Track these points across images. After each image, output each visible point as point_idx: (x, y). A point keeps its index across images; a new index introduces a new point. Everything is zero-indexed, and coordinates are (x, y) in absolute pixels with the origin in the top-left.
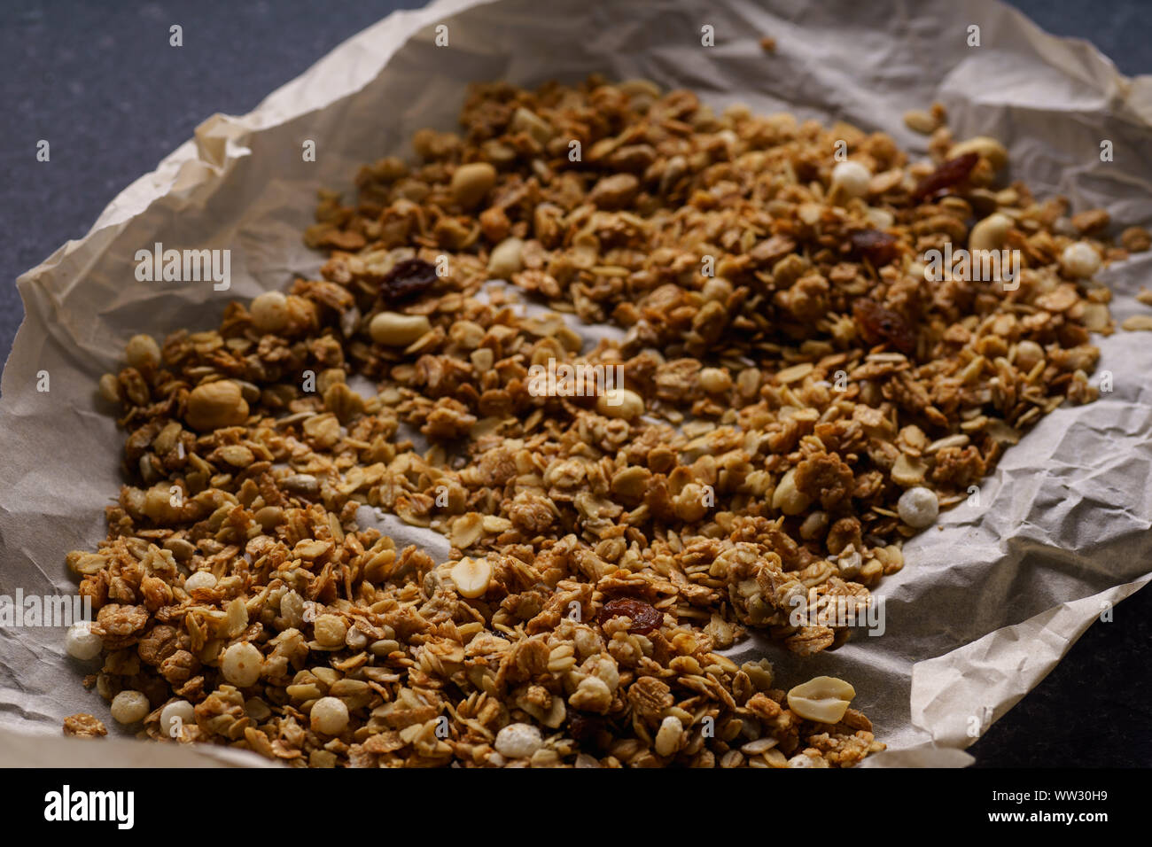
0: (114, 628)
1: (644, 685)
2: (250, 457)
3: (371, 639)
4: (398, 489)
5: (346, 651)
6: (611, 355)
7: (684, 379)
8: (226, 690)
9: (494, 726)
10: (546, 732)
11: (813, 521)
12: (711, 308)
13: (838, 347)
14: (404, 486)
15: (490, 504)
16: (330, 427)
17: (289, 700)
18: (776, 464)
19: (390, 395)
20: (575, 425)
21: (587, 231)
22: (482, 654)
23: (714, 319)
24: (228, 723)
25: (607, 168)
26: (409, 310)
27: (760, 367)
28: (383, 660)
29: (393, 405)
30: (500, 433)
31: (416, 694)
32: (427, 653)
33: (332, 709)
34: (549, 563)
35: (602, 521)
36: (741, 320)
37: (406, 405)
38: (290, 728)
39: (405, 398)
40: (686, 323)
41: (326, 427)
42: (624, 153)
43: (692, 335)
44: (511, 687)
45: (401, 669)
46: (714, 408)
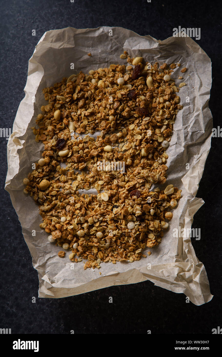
0: (57, 237)
1: (145, 207)
2: (57, 192)
3: (98, 219)
4: (83, 184)
5: (95, 223)
6: (100, 139)
7: (115, 138)
8: (82, 239)
9: (126, 225)
10: (134, 222)
11: (150, 156)
12: (112, 123)
13: (136, 118)
14: (83, 183)
15: (98, 179)
17: (91, 235)
18: (139, 148)
19: (69, 165)
20: (103, 157)
21: (83, 115)
22: (117, 213)
23: (113, 125)
24: (85, 244)
25: (78, 99)
26: (64, 149)
27: (125, 127)
28: (102, 222)
29: (71, 167)
30: (91, 164)
31: (111, 226)
32: (108, 218)
33: (99, 234)
34: (115, 187)
35: (118, 175)
36: (118, 122)
37: (73, 167)
38: (95, 240)
39: (72, 165)
40: (110, 127)
41: (63, 178)
42: (80, 95)
43: (112, 129)
44: (125, 217)
45: (106, 222)
46: (122, 140)
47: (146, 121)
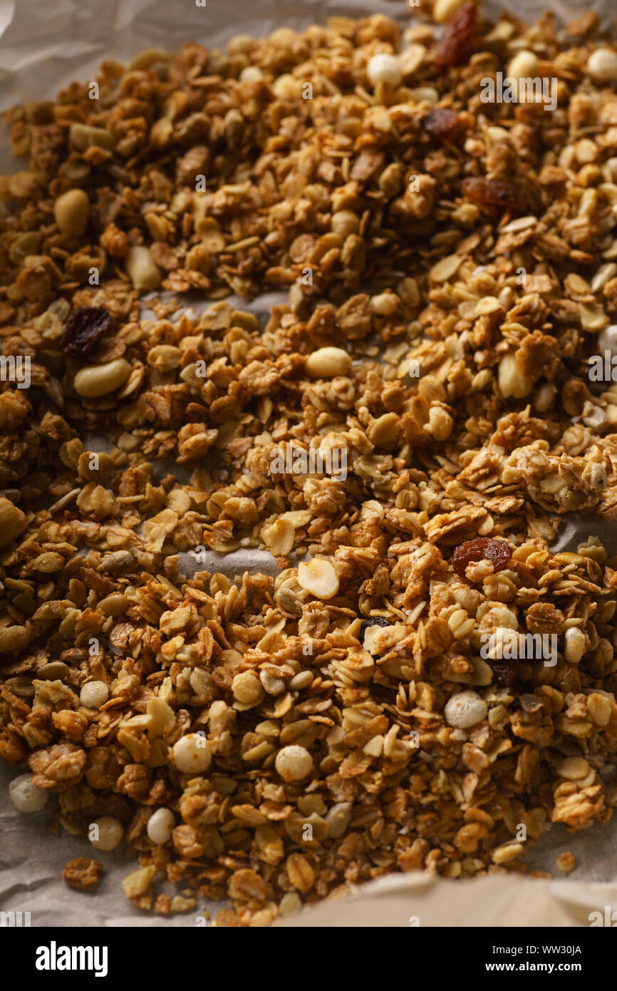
0: (60, 775)
1: (536, 613)
2: (60, 559)
3: (287, 679)
4: (198, 526)
5: (270, 700)
6: (288, 320)
7: (364, 315)
8: (195, 785)
9: (439, 707)
10: (481, 691)
11: (545, 397)
12: (350, 242)
13: (466, 230)
14: (199, 521)
15: (279, 502)
16: (100, 496)
17: (248, 766)
18: (488, 359)
19: (128, 441)
20: (304, 399)
21: (199, 218)
22: (387, 649)
23: (354, 253)
24: (216, 812)
25: (179, 147)
26: (104, 359)
27: (410, 274)
28: (305, 693)
29: (138, 448)
30: (243, 435)
31: (358, 711)
32: (341, 671)
33: (292, 757)
34: (368, 535)
35: (387, 477)
36: (379, 241)
37: (148, 447)
38: (271, 791)
39: (143, 439)
40: (337, 264)
41: (97, 497)
42: (184, 128)
43: (347, 272)
44: (432, 669)
45: (330, 693)
46: (399, 329)
47: (516, 233)
